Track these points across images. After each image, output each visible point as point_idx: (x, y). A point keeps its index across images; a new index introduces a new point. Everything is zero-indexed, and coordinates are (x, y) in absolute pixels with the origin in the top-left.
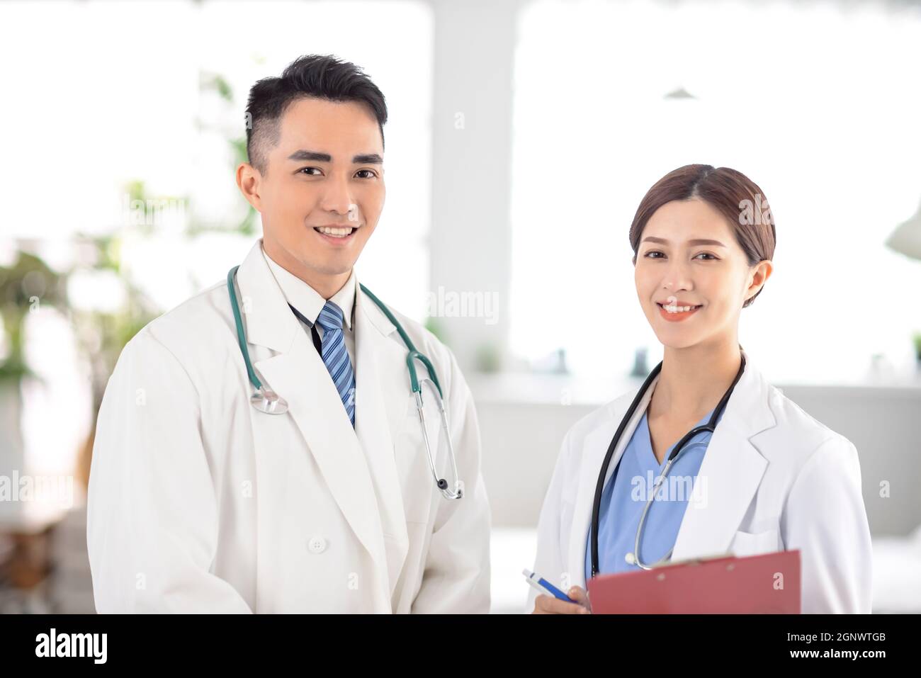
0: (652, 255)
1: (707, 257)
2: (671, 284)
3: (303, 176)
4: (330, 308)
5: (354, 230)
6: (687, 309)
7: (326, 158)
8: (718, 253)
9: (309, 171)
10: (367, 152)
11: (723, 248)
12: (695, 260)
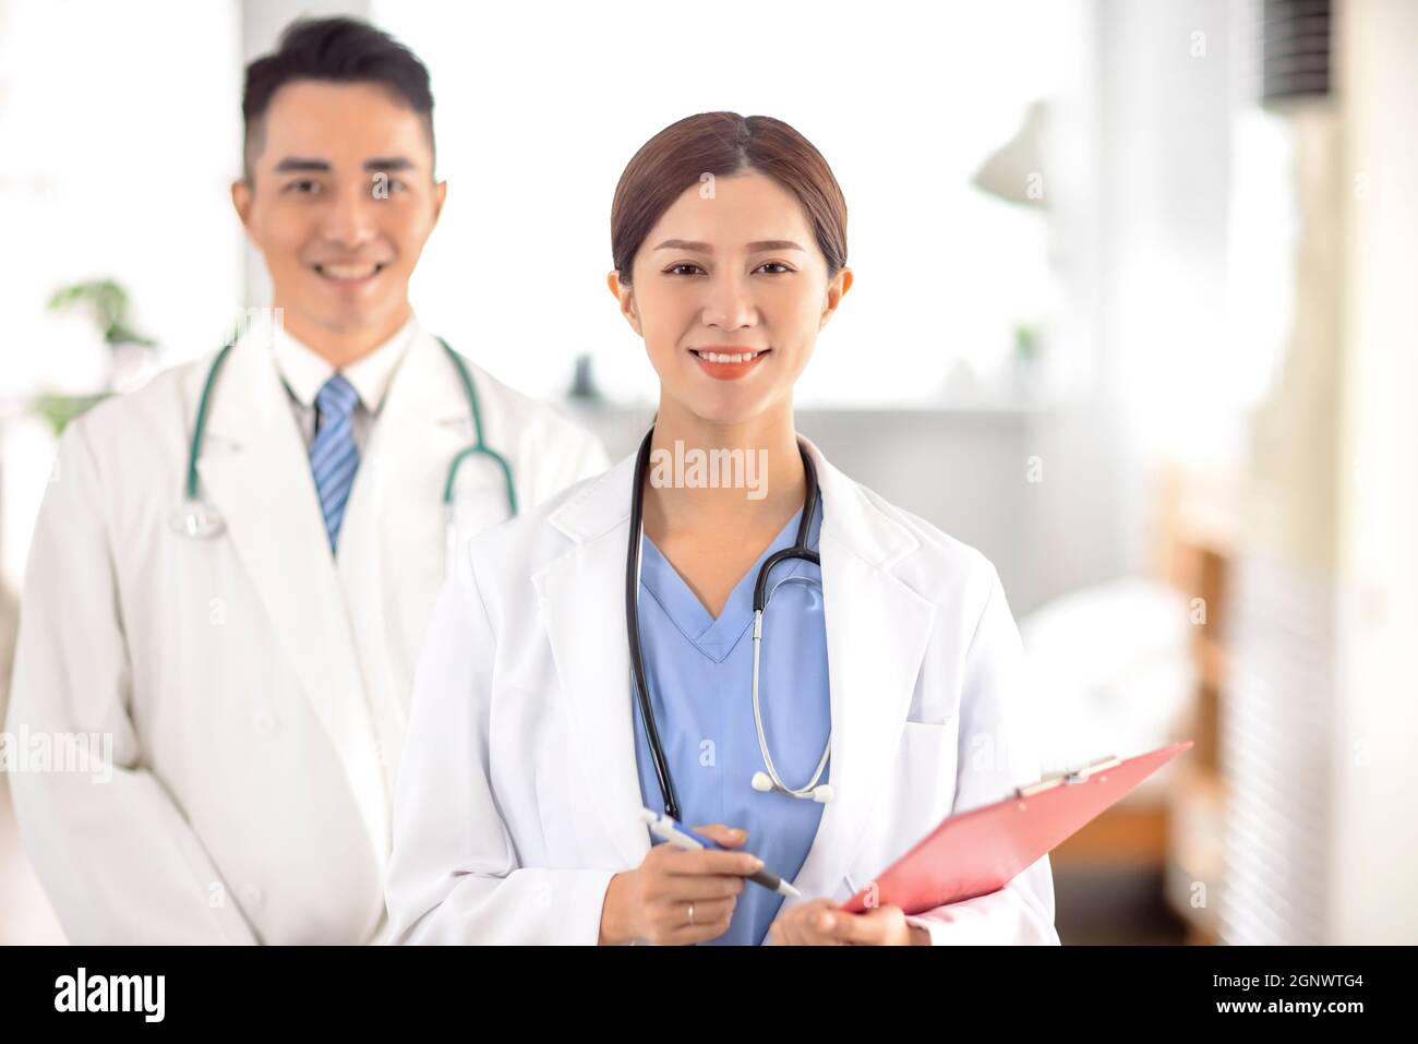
0: (677, 271)
1: (772, 268)
2: (723, 317)
3: (296, 195)
4: (336, 384)
5: (379, 268)
6: (748, 357)
7: (320, 166)
8: (791, 261)
9: (306, 186)
10: (388, 153)
11: (802, 252)
12: (755, 275)
